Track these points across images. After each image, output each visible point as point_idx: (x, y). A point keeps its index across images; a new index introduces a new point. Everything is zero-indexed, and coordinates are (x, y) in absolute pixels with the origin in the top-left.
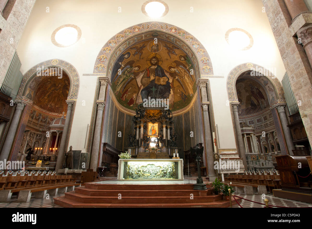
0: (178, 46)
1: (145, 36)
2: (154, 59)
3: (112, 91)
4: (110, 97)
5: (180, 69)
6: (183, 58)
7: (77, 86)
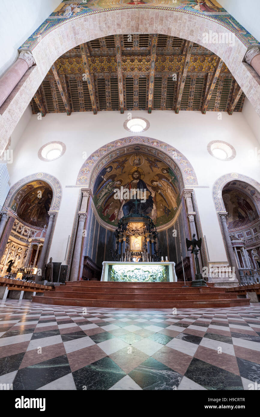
0: (160, 159)
1: (128, 150)
2: (136, 173)
3: (93, 204)
4: (91, 210)
5: (163, 182)
6: (165, 171)
7: (60, 197)
